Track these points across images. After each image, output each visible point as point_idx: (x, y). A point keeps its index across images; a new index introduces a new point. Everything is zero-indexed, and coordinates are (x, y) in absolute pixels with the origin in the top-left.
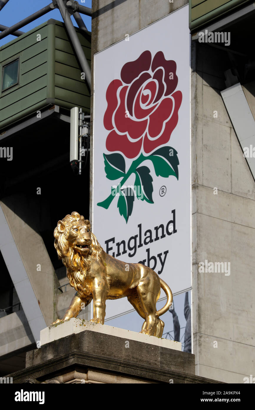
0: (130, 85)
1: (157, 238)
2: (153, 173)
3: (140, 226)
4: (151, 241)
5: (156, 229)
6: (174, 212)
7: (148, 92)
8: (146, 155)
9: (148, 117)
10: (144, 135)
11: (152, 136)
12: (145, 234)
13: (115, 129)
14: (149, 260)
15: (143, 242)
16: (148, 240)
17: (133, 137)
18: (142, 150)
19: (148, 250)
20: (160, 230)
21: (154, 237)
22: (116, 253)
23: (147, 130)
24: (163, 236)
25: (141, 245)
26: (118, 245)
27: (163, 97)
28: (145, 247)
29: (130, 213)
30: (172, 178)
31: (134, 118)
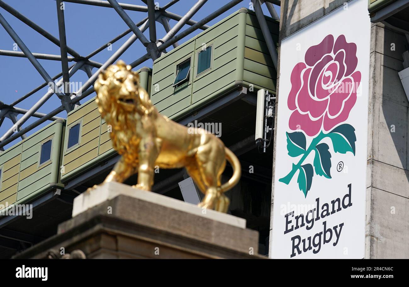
0: (313, 68)
1: (333, 212)
2: (331, 150)
3: (318, 200)
4: (328, 214)
5: (333, 202)
6: (350, 186)
7: (329, 73)
8: (326, 132)
9: (328, 97)
10: (324, 114)
11: (332, 114)
12: (323, 208)
13: (298, 109)
14: (325, 232)
15: (320, 215)
16: (325, 213)
17: (314, 116)
18: (322, 128)
19: (325, 223)
20: (336, 204)
21: (330, 210)
22: (295, 226)
23: (327, 109)
24: (339, 209)
25: (318, 218)
26: (297, 218)
27: (344, 78)
28: (322, 220)
29: (309, 188)
30: (349, 153)
31: (315, 98)
